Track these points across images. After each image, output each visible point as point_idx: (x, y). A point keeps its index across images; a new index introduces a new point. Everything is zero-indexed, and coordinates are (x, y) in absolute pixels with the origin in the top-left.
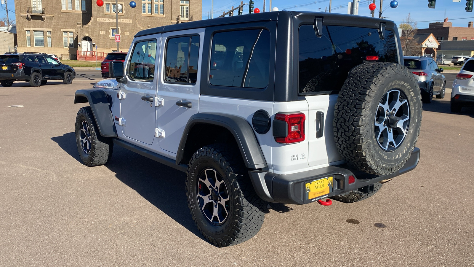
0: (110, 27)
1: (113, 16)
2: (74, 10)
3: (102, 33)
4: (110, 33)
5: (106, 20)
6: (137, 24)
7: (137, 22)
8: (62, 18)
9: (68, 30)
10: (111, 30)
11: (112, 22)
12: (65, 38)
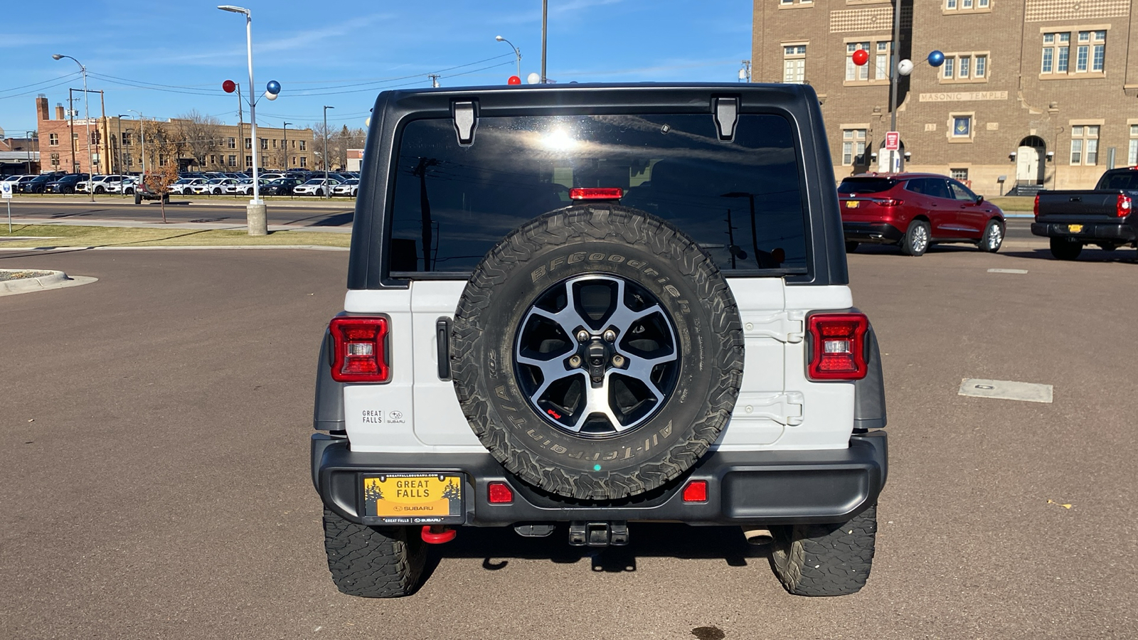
0: (951, 114)
1: (959, 86)
2: (872, 78)
3: (928, 128)
4: (947, 127)
5: (942, 97)
6: (1020, 101)
7: (1021, 96)
8: (844, 99)
9: (856, 124)
10: (952, 121)
11: (956, 100)
12: (847, 143)
